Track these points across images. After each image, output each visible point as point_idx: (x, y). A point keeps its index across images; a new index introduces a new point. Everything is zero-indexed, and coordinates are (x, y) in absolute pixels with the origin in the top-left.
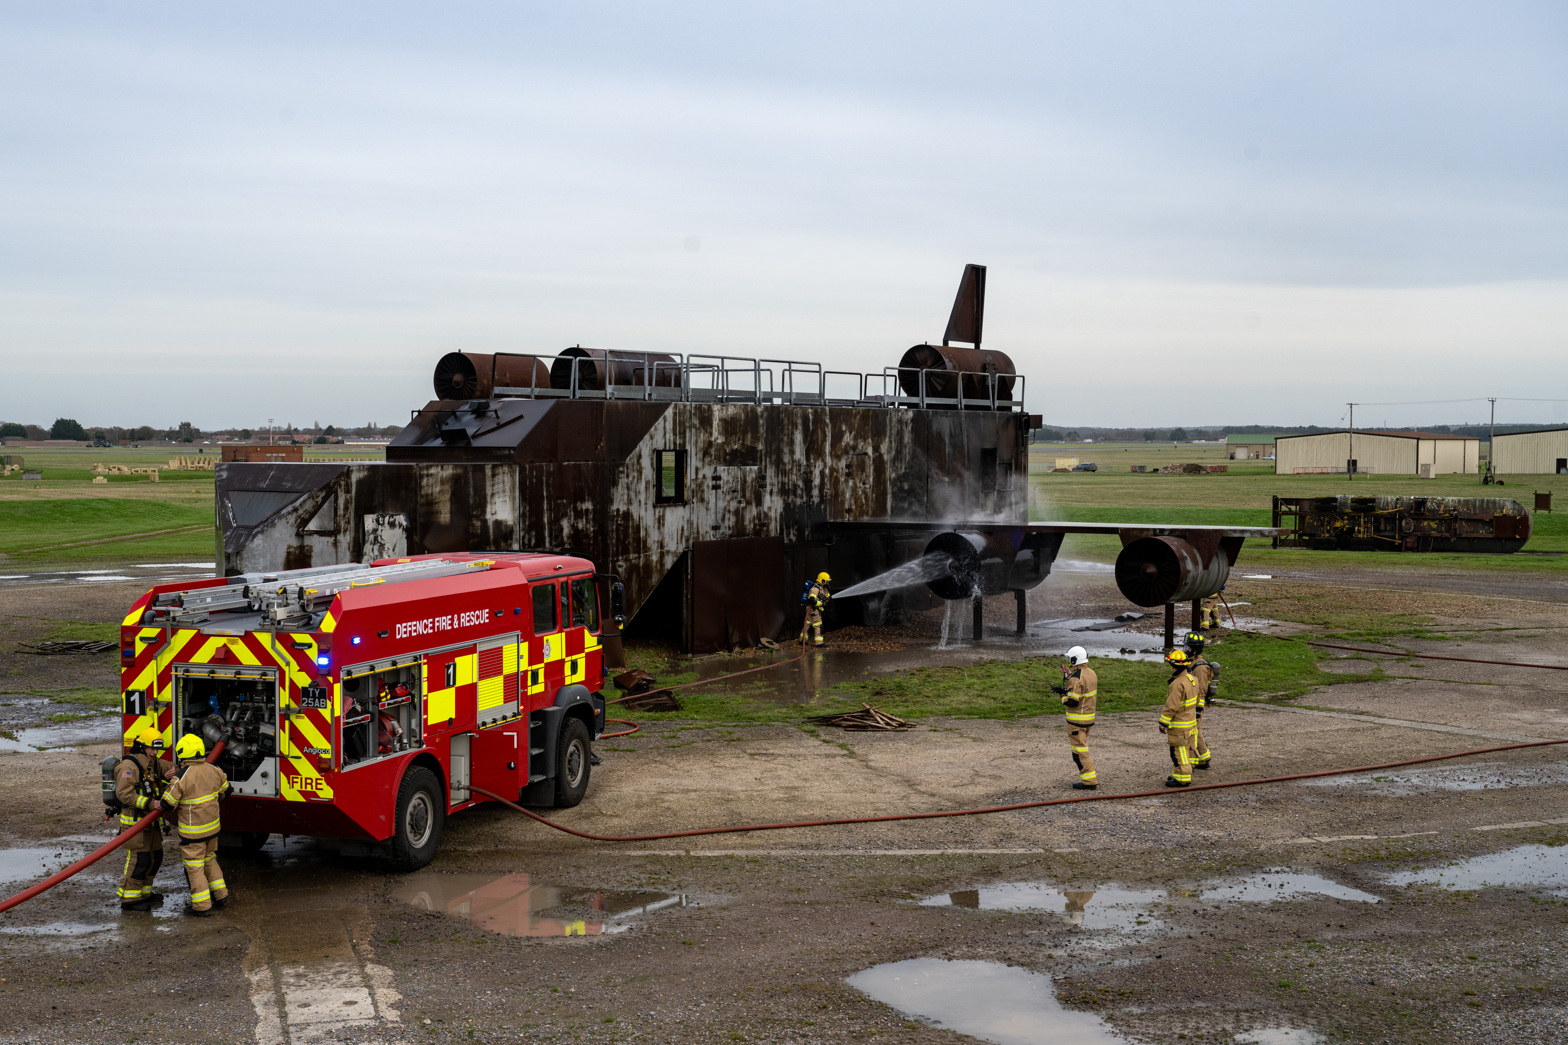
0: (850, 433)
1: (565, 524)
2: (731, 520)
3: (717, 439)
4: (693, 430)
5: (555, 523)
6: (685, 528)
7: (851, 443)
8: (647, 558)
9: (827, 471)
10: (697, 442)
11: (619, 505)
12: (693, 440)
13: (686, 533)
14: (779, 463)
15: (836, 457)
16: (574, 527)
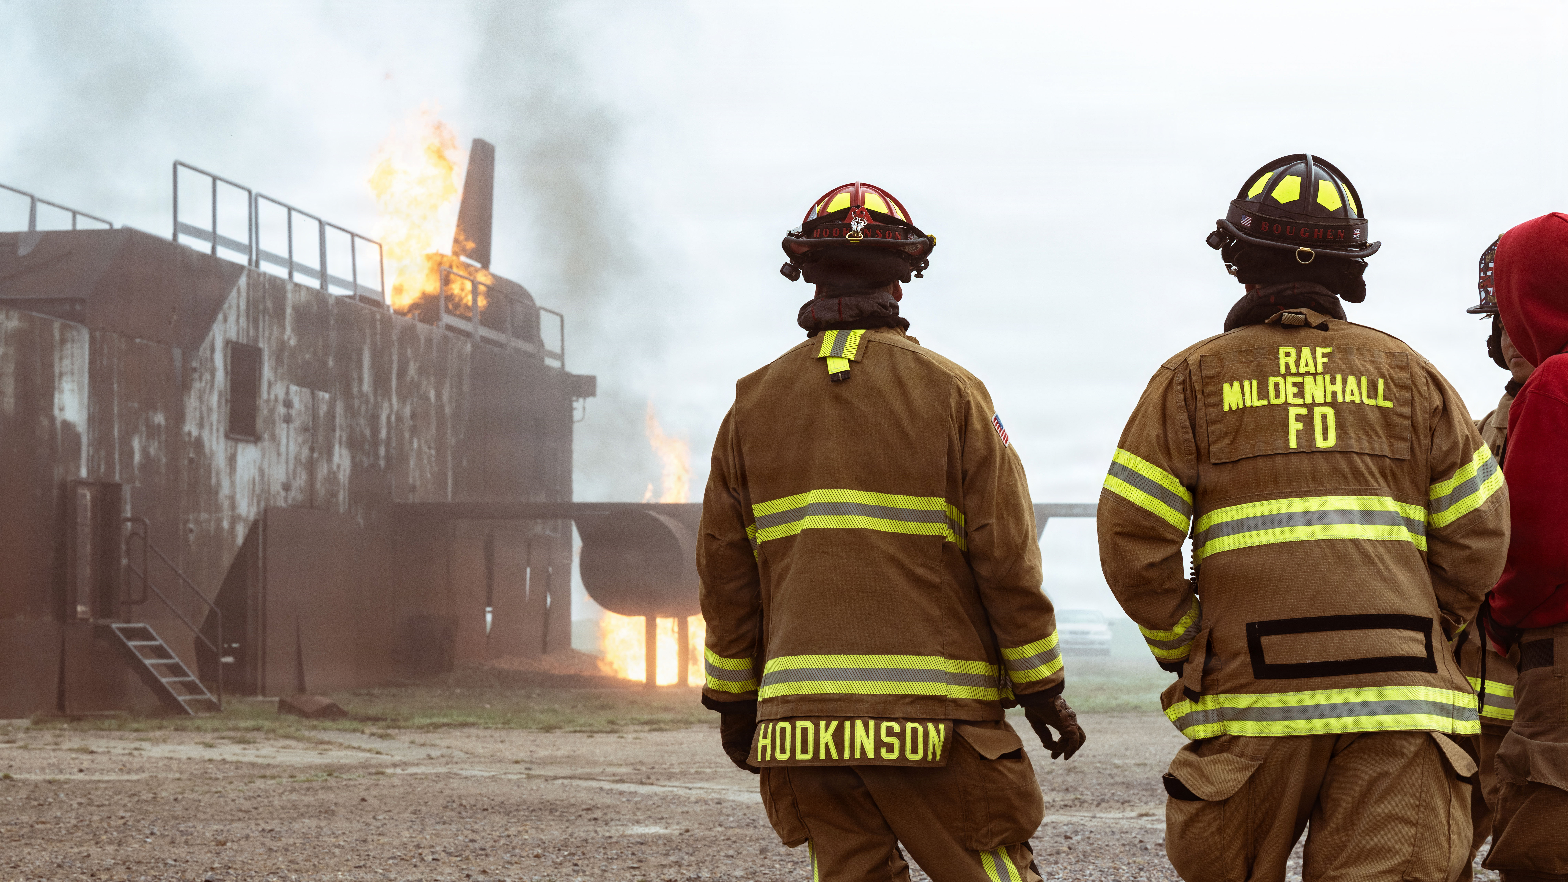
0: (415, 361)
1: (136, 444)
2: (301, 480)
3: (289, 339)
4: (267, 317)
5: (126, 439)
6: (257, 481)
7: (416, 378)
8: (219, 521)
9: (393, 419)
10: (270, 337)
11: (190, 427)
12: (267, 334)
13: (257, 490)
14: (347, 393)
15: (402, 399)
16: (145, 451)
